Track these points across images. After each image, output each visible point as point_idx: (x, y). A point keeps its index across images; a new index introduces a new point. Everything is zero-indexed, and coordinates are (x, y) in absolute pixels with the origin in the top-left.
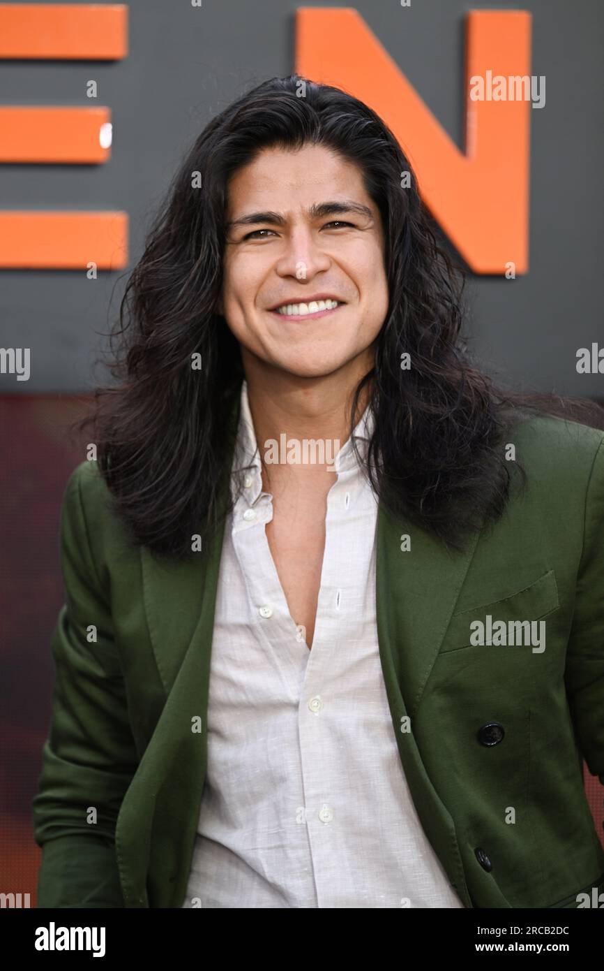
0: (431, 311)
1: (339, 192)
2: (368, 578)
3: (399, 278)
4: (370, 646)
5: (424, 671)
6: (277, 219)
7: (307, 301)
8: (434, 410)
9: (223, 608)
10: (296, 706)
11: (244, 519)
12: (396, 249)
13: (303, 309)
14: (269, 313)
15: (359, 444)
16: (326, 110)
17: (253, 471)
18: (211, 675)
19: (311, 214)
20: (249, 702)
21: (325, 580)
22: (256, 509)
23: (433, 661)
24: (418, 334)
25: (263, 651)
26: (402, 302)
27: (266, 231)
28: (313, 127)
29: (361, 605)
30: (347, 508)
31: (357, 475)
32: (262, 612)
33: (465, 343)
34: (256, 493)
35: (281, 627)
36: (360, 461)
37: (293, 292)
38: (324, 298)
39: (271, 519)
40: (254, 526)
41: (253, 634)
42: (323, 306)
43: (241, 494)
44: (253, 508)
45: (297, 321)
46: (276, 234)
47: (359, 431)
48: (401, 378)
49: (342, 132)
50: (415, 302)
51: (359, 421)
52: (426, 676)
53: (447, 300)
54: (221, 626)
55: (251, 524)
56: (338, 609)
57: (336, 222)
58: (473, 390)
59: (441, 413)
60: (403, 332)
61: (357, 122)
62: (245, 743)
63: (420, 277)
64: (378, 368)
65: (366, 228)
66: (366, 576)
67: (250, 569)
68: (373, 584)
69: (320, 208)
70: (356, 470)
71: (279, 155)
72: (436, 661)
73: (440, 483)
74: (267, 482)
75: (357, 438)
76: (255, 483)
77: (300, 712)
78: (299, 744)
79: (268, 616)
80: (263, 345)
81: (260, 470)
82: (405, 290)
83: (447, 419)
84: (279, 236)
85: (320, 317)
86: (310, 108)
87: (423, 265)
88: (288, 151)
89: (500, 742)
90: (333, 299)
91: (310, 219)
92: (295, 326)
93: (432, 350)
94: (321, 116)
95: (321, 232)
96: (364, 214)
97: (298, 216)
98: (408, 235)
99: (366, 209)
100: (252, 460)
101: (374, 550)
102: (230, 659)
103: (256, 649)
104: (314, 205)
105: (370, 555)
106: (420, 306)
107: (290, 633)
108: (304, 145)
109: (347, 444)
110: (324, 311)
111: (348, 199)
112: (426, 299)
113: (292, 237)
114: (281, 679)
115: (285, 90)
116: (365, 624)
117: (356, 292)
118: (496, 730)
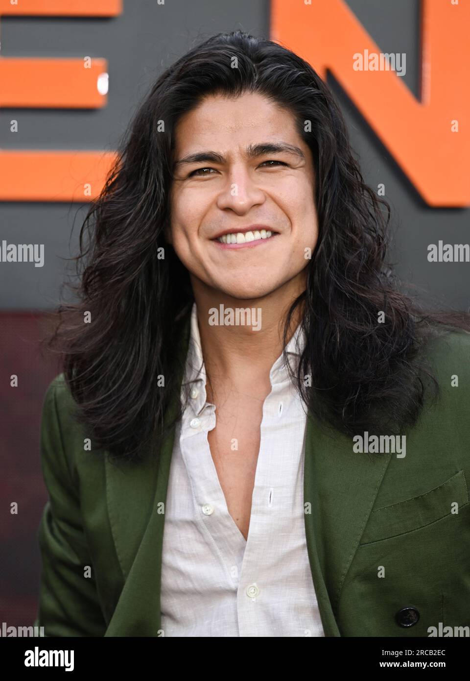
0: (358, 242)
1: (273, 135)
2: (297, 478)
3: (327, 211)
4: (298, 539)
5: (346, 561)
6: (218, 159)
7: (244, 231)
8: (360, 328)
9: (172, 506)
10: (234, 592)
11: (190, 427)
12: (325, 186)
13: (240, 238)
14: (211, 242)
15: (291, 358)
16: (263, 62)
17: (199, 384)
18: (162, 565)
19: (248, 153)
20: (196, 589)
21: (258, 481)
22: (202, 418)
23: (354, 552)
24: (346, 261)
25: (207, 544)
26: (331, 233)
27: (209, 168)
28: (251, 78)
29: (292, 502)
30: (280, 415)
31: (289, 387)
32: (204, 510)
33: (391, 269)
34: (201, 404)
35: (222, 523)
36: (292, 375)
37: (231, 222)
38: (259, 229)
39: (214, 426)
40: (198, 434)
41: (197, 529)
42: (258, 235)
43: (189, 404)
44: (198, 417)
45: (235, 249)
46: (217, 171)
47: (291, 348)
48: (330, 299)
49: (276, 82)
50: (344, 233)
51: (290, 338)
52: (348, 566)
53: (373, 231)
54: (171, 522)
55: (196, 431)
56: (270, 506)
57: (272, 161)
58: (393, 311)
59: (365, 331)
60: (332, 260)
61: (290, 72)
62: (194, 625)
63: (347, 210)
64: (309, 291)
65: (297, 166)
66: (295, 477)
67: (195, 472)
68: (301, 484)
69: (256, 149)
70: (288, 382)
71: (221, 101)
72: (357, 552)
73: (360, 393)
74: (211, 394)
75: (289, 353)
76: (201, 395)
77: (238, 597)
78: (237, 626)
79: (209, 514)
80: (205, 270)
81: (205, 383)
82: (333, 222)
83: (371, 336)
84: (220, 173)
85: (255, 246)
86: (249, 60)
87: (351, 200)
88: (228, 98)
89: (415, 624)
90: (267, 229)
91: (247, 158)
92: (233, 254)
93: (358, 275)
94: (258, 67)
95: (257, 170)
96: (295, 154)
97: (237, 155)
98: (336, 173)
99: (297, 150)
100: (198, 374)
101: (302, 453)
102: (179, 551)
103: (201, 542)
104: (251, 146)
105: (299, 458)
106: (348, 236)
107: (229, 528)
108: (242, 93)
109: (280, 359)
110: (259, 240)
111: (281, 140)
112: (353, 230)
113: (231, 174)
114: (223, 569)
115: (228, 44)
116: (294, 520)
117: (288, 224)
118: (412, 613)
